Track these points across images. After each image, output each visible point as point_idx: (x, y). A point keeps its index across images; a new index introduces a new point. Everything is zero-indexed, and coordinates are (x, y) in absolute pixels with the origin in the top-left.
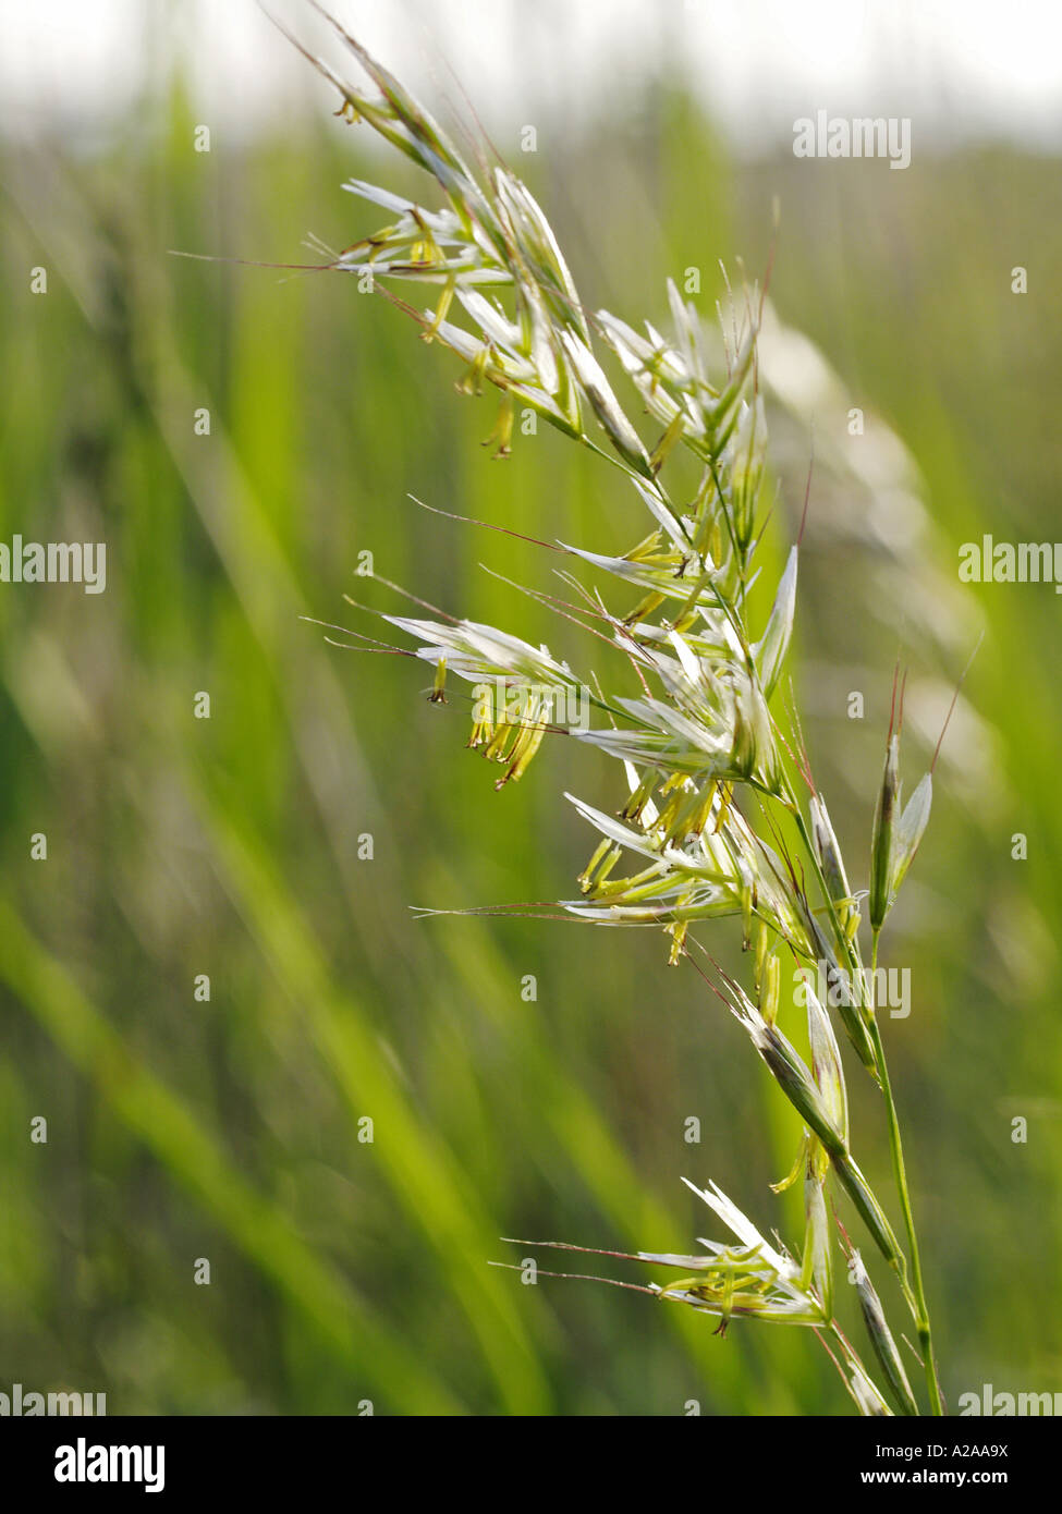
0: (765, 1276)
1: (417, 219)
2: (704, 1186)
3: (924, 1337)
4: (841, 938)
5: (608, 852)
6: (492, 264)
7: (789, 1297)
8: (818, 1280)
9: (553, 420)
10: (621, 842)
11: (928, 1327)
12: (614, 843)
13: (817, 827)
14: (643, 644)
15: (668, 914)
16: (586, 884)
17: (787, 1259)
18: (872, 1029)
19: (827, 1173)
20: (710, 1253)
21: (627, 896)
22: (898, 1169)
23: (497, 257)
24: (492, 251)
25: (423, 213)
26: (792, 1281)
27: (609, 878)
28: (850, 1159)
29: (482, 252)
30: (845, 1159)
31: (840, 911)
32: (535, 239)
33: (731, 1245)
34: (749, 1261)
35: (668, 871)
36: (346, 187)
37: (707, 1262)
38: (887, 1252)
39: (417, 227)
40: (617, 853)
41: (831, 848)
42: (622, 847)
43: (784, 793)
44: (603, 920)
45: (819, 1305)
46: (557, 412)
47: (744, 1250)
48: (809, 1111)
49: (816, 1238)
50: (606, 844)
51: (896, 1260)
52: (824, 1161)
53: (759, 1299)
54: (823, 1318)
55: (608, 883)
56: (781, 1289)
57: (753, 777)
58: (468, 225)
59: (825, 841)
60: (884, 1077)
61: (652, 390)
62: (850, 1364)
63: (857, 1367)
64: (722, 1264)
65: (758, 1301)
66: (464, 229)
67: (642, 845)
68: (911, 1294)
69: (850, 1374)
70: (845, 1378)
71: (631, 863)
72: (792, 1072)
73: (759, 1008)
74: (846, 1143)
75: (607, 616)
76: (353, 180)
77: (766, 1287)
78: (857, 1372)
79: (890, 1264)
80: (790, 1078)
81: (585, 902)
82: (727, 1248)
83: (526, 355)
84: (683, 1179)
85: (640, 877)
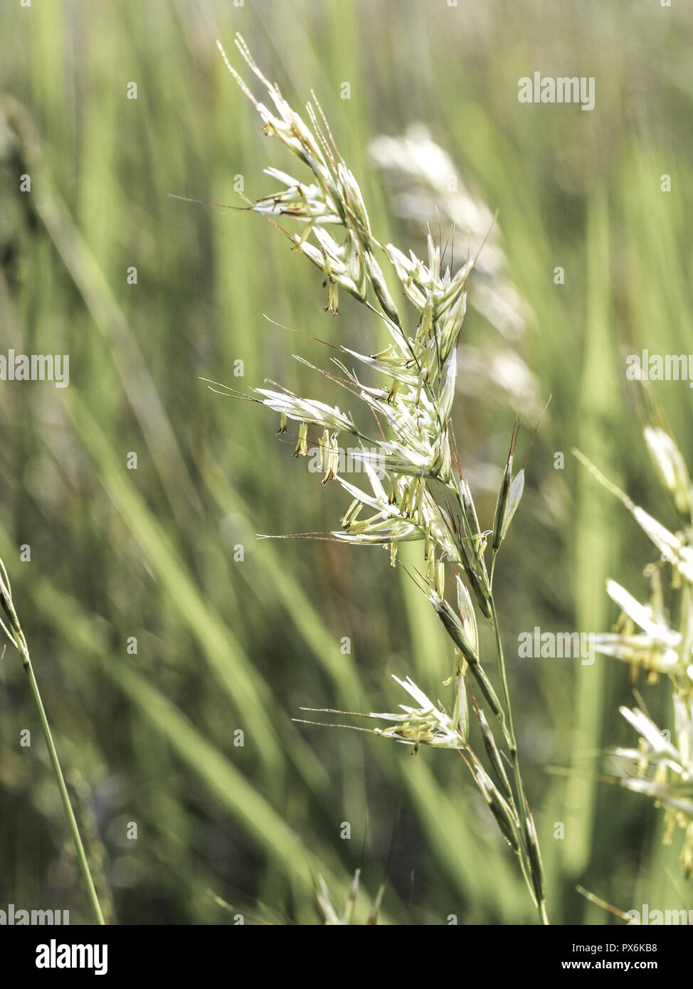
0: (433, 724)
1: (299, 190)
2: (404, 679)
3: (513, 752)
4: (476, 555)
5: (357, 506)
6: (333, 213)
7: (445, 734)
8: (461, 726)
9: (353, 293)
10: (363, 501)
11: (515, 748)
12: (360, 502)
13: (464, 495)
14: (376, 399)
15: (389, 539)
16: (345, 523)
17: (445, 715)
18: (490, 599)
19: (467, 672)
20: (405, 712)
21: (367, 530)
22: (501, 670)
23: (336, 211)
24: (333, 207)
25: (303, 187)
26: (448, 726)
27: (357, 519)
28: (479, 666)
29: (328, 208)
30: (477, 665)
31: (475, 540)
32: (355, 201)
33: (416, 708)
34: (426, 718)
35: (389, 518)
36: (266, 171)
37: (403, 717)
38: (495, 711)
39: (299, 194)
40: (360, 507)
41: (470, 507)
42: (363, 503)
43: (450, 482)
44: (353, 541)
45: (461, 738)
46: (355, 290)
47: (424, 711)
48: (460, 642)
49: (460, 704)
50: (356, 502)
51: (500, 715)
52: (465, 665)
53: (430, 735)
54: (463, 744)
55: (357, 522)
56: (441, 730)
57: (438, 476)
58: (324, 194)
59: (468, 503)
60: (495, 623)
61: (409, 284)
62: (476, 767)
63: (479, 767)
64: (412, 719)
65: (429, 736)
66: (322, 196)
67: (374, 503)
68: (507, 731)
69: (476, 771)
70: (473, 773)
71: (367, 512)
72: (454, 624)
73: (436, 590)
74: (477, 657)
75: (359, 384)
76: (270, 168)
77: (432, 729)
78: (480, 770)
79: (497, 717)
80: (452, 627)
81: (345, 532)
82: (416, 710)
83: (345, 261)
84: (393, 676)
85: (372, 519)
